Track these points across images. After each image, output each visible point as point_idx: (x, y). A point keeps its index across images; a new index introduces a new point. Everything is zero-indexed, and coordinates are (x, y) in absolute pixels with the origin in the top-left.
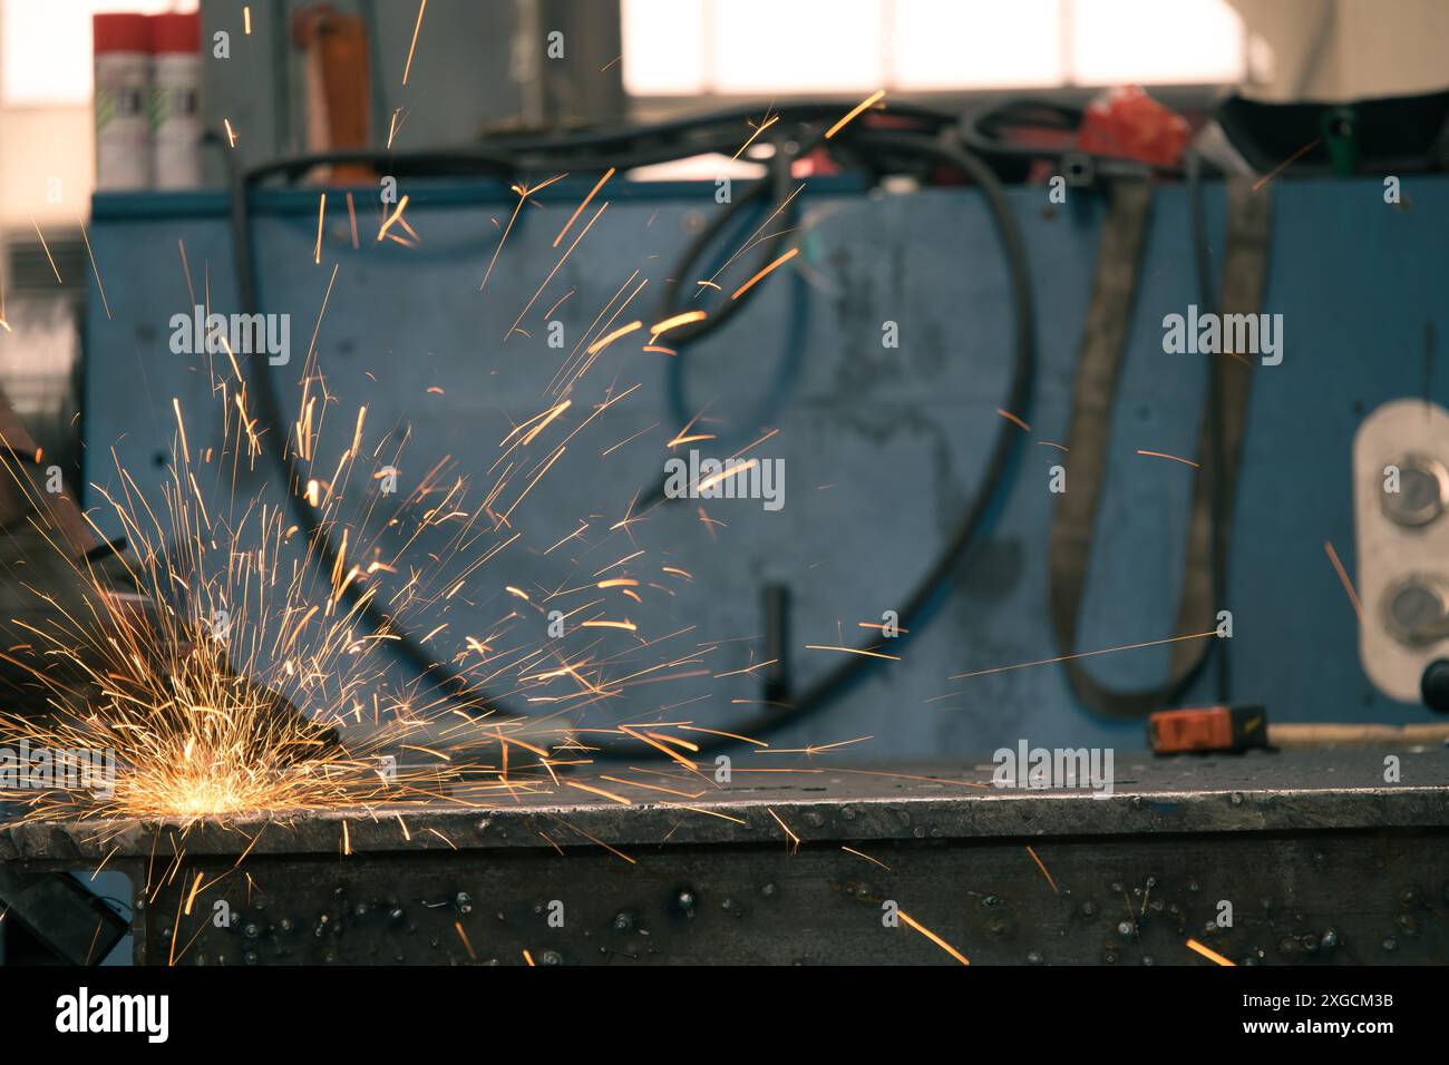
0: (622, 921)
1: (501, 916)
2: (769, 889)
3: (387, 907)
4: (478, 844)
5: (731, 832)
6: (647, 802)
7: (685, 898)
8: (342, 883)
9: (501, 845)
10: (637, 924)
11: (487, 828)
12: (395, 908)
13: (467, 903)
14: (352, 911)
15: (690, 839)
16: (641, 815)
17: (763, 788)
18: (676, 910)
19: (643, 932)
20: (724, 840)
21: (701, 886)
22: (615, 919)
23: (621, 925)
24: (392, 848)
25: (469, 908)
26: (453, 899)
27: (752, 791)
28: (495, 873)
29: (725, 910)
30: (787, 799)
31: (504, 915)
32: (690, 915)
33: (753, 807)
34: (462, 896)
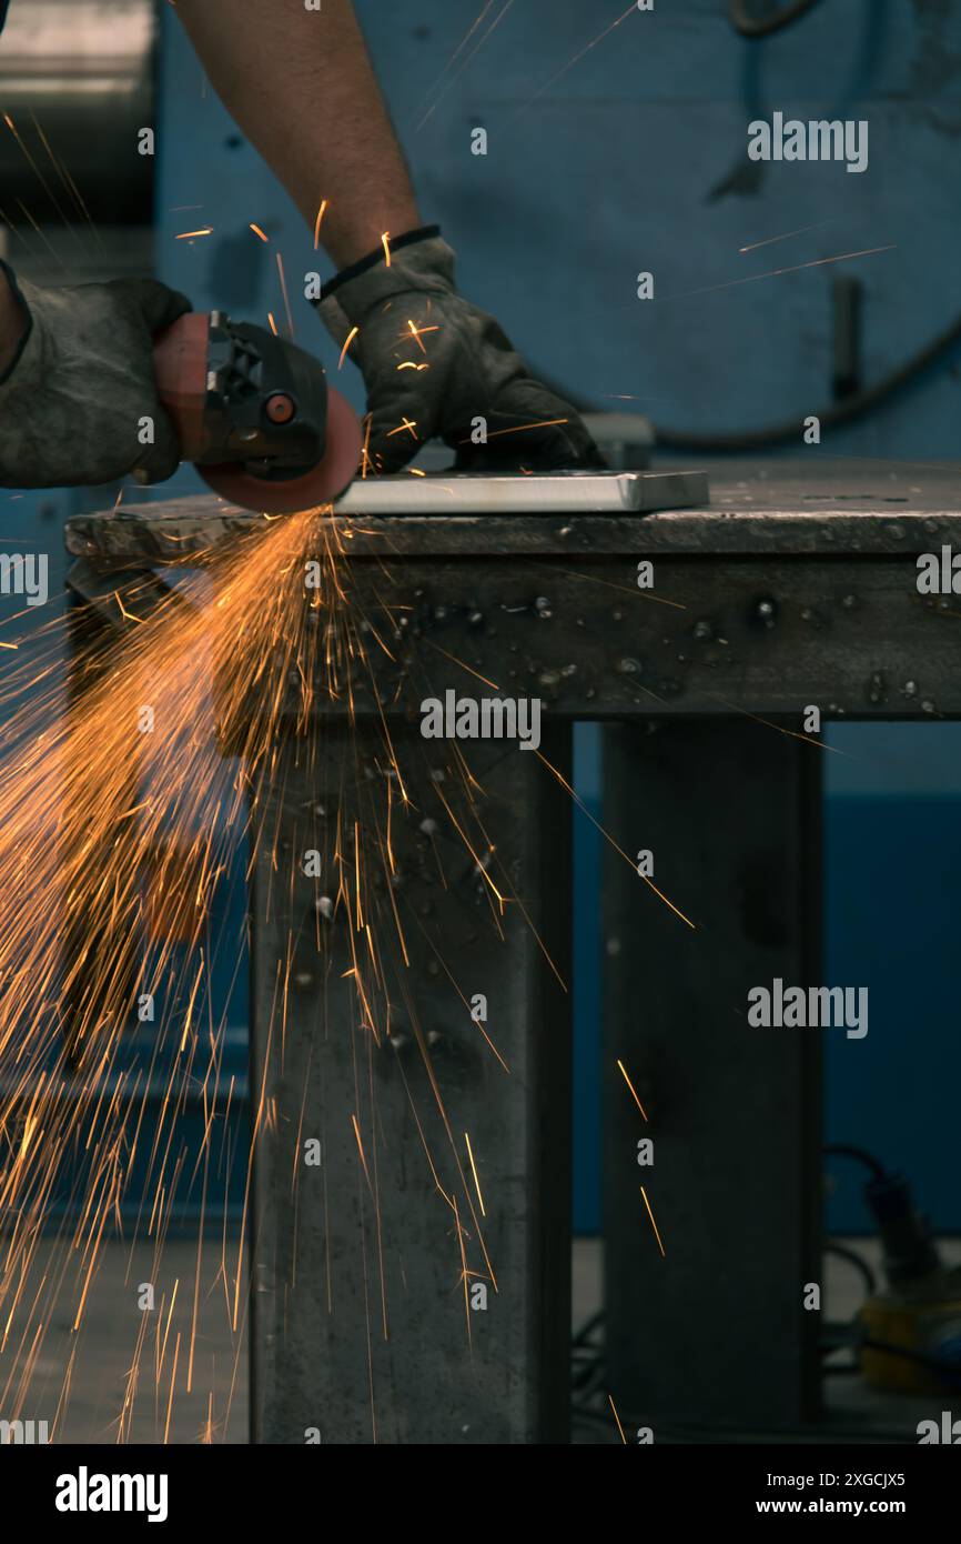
0: (702, 630)
1: (580, 622)
2: (849, 601)
3: (466, 611)
4: (559, 550)
5: (813, 543)
6: (728, 510)
7: (765, 608)
8: (425, 587)
9: (582, 551)
10: (716, 633)
11: (568, 534)
12: (474, 611)
13: (547, 608)
14: (432, 614)
15: (771, 549)
16: (723, 525)
17: (843, 498)
18: (756, 619)
19: (722, 641)
20: (805, 550)
21: (781, 596)
22: (693, 628)
23: (700, 634)
24: (472, 551)
25: (548, 613)
26: (532, 604)
27: (834, 500)
28: (577, 578)
29: (805, 620)
30: (869, 510)
31: (584, 621)
32: (770, 624)
33: (835, 518)
34: (541, 602)
